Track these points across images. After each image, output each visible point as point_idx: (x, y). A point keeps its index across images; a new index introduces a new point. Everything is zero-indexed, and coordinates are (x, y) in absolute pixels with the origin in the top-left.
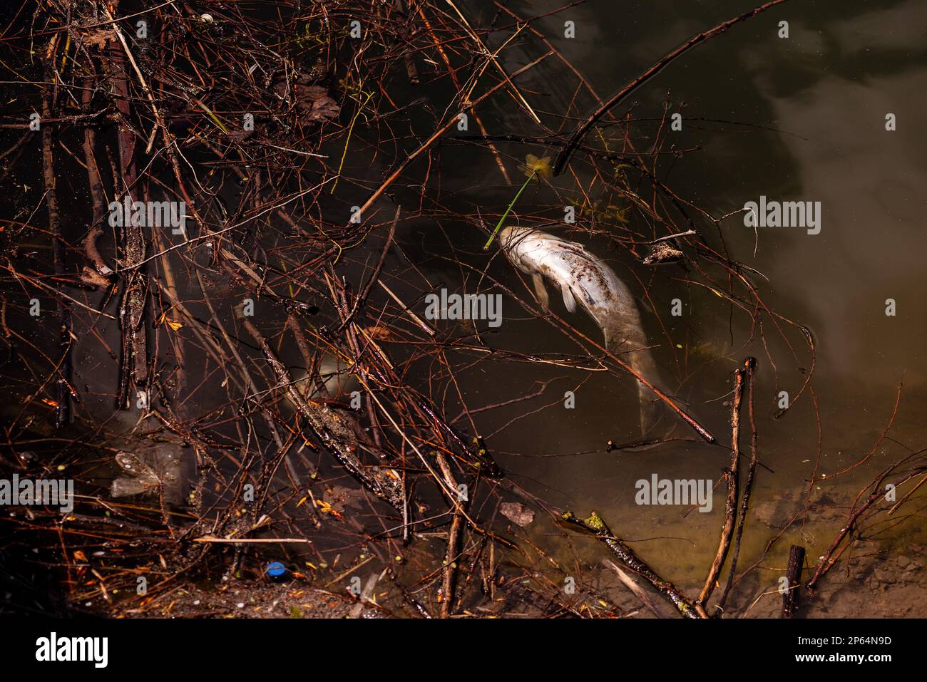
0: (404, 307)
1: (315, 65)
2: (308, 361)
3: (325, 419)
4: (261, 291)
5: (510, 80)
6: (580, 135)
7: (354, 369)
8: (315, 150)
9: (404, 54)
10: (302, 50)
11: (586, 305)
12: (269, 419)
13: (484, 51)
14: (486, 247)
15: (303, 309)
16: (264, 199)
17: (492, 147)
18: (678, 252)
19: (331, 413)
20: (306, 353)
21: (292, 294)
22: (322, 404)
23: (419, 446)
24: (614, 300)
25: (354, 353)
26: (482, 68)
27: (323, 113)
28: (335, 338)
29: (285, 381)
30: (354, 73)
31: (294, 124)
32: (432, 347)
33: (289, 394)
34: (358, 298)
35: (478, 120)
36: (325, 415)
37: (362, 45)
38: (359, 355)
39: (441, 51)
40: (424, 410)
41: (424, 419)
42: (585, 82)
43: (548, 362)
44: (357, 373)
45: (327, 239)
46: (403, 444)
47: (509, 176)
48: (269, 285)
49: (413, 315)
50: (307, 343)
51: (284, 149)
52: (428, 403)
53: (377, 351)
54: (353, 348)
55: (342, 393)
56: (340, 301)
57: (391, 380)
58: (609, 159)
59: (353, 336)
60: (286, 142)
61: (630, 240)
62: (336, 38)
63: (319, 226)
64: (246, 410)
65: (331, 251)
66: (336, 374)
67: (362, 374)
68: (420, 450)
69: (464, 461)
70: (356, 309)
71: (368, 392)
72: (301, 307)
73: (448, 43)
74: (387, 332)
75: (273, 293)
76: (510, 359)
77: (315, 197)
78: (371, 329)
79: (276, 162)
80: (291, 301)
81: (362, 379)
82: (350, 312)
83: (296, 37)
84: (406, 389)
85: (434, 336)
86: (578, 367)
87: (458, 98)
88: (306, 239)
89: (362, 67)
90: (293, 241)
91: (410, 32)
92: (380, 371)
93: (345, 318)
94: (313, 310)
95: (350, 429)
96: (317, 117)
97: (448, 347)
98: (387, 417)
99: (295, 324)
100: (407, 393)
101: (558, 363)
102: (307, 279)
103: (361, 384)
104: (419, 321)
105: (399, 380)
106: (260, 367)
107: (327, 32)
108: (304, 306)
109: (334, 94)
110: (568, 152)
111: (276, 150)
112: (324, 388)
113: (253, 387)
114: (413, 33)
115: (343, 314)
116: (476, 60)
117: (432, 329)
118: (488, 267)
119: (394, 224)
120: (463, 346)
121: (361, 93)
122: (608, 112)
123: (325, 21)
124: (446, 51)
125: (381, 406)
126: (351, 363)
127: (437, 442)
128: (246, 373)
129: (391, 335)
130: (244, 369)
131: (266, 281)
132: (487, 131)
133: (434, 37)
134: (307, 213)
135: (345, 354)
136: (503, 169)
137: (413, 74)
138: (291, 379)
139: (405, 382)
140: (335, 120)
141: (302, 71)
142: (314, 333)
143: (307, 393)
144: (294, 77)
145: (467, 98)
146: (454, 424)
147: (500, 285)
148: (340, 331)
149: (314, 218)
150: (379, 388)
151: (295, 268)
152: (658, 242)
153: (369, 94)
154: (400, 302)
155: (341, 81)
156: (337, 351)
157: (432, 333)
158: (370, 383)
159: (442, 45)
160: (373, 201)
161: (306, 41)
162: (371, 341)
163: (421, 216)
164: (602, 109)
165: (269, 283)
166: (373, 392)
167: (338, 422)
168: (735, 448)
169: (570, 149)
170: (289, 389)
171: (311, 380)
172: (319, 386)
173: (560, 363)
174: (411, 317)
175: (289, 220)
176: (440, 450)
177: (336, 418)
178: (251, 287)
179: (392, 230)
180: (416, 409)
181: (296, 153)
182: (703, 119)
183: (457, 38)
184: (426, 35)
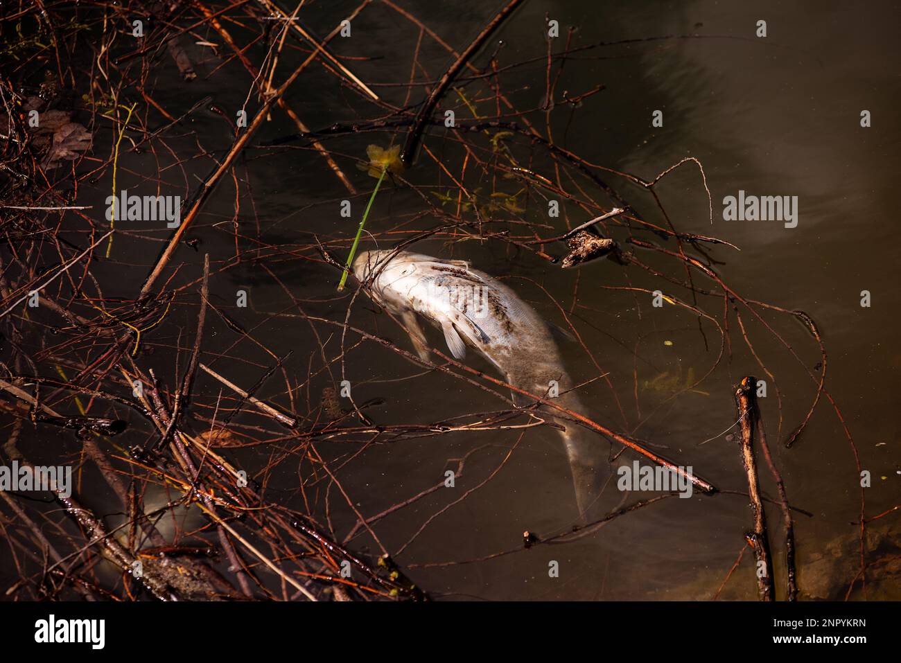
0: (245, 394)
1: (43, 81)
2: (124, 499)
3: (167, 575)
4: (37, 415)
5: (324, 47)
6: (433, 105)
7: (193, 496)
8: (70, 200)
9: (166, 41)
10: (18, 63)
11: (479, 345)
12: (85, 593)
13: (278, 15)
14: (340, 288)
15: (104, 427)
16: (13, 284)
17: (318, 146)
18: (605, 241)
19: (173, 566)
20: (119, 489)
21: (81, 409)
22: (157, 555)
23: (307, 584)
24: (517, 333)
25: (188, 474)
26: (280, 39)
27: (70, 146)
28: (157, 458)
29: (98, 534)
30: (101, 81)
31: (32, 169)
32: (294, 442)
33: (107, 552)
34: (177, 396)
35: (290, 113)
36: (166, 568)
37: (103, 39)
38: (196, 474)
39: (217, 26)
40: (304, 533)
41: (305, 544)
42: (428, 30)
43: (461, 429)
44: (198, 501)
45: (116, 323)
46: (284, 586)
47: (351, 182)
48: (47, 404)
49: (260, 404)
50: (118, 475)
51: (26, 208)
52: (306, 523)
53: (220, 464)
54: (185, 467)
55: (182, 532)
56: (152, 404)
57: (246, 499)
58: (480, 128)
59: (182, 450)
60: (27, 197)
61: (535, 239)
62: (64, 37)
63: (101, 306)
64: (50, 587)
65: (125, 337)
66: (167, 508)
67: (206, 500)
68: (308, 589)
69: (374, 591)
70: (179, 411)
71: (220, 524)
72: (99, 425)
73: (224, 13)
74: (228, 434)
75: (55, 414)
76: (407, 436)
77: (86, 267)
78: (205, 436)
79: (18, 229)
80: (83, 419)
81: (207, 507)
82: (171, 417)
83: (6, 46)
84: (272, 508)
85: (295, 426)
86: (502, 427)
87: (256, 88)
88: (86, 327)
89: (110, 71)
90: (67, 335)
91: (168, 8)
92: (230, 491)
93: (165, 427)
94: (118, 426)
95: (204, 582)
96: (63, 154)
97: (317, 438)
98: (253, 553)
99: (95, 452)
100: (274, 513)
101: (472, 427)
102: (100, 384)
103: (207, 515)
104: (270, 409)
105: (258, 497)
106: (56, 522)
107: (49, 31)
108: (104, 423)
109: (79, 117)
110: (420, 131)
111: (14, 212)
112: (154, 531)
113: (53, 553)
114: (172, 9)
115: (161, 422)
116: (269, 28)
117: (291, 417)
118: (348, 315)
119: (205, 282)
120: (338, 431)
121: (118, 108)
122: (468, 64)
123: (42, 15)
124: (225, 24)
125: (242, 540)
126: (186, 488)
127: (330, 573)
128: (40, 535)
129: (233, 437)
130: (36, 530)
131: (40, 400)
132: (306, 126)
133: (203, 9)
134: (79, 292)
135: (174, 477)
136: (341, 174)
137: (185, 66)
138: (106, 529)
139: (268, 498)
140: (89, 154)
141: (25, 93)
142: (125, 456)
143: (132, 544)
144: (16, 103)
145: (268, 85)
146: (348, 542)
147: (371, 337)
148: (162, 446)
149: (91, 296)
150: (232, 515)
151: (80, 372)
152: (575, 233)
153: (130, 108)
154: (237, 389)
155: (85, 97)
156: (163, 475)
157: (291, 422)
158: (219, 510)
159: (218, 18)
160: (169, 255)
161: (22, 50)
162: (209, 452)
163: (241, 262)
164: (458, 62)
165: (46, 400)
166: (226, 522)
167: (185, 575)
168: (756, 500)
169: (422, 126)
170: (105, 544)
171: (135, 525)
172: (148, 530)
173: (477, 426)
174: (257, 407)
175: (56, 306)
176: (337, 583)
177: (181, 570)
178: (22, 412)
179: (204, 291)
180: (291, 533)
181: (45, 210)
182: (602, 44)
183: (236, 4)
184: (191, 8)
